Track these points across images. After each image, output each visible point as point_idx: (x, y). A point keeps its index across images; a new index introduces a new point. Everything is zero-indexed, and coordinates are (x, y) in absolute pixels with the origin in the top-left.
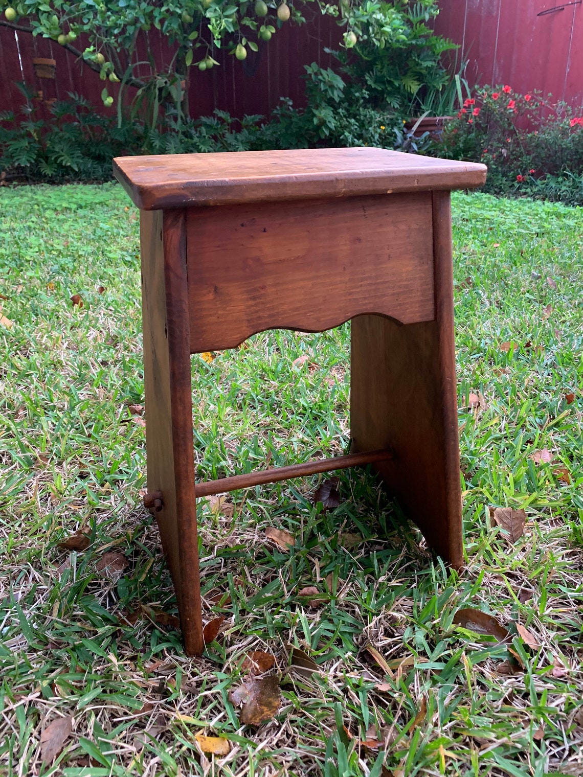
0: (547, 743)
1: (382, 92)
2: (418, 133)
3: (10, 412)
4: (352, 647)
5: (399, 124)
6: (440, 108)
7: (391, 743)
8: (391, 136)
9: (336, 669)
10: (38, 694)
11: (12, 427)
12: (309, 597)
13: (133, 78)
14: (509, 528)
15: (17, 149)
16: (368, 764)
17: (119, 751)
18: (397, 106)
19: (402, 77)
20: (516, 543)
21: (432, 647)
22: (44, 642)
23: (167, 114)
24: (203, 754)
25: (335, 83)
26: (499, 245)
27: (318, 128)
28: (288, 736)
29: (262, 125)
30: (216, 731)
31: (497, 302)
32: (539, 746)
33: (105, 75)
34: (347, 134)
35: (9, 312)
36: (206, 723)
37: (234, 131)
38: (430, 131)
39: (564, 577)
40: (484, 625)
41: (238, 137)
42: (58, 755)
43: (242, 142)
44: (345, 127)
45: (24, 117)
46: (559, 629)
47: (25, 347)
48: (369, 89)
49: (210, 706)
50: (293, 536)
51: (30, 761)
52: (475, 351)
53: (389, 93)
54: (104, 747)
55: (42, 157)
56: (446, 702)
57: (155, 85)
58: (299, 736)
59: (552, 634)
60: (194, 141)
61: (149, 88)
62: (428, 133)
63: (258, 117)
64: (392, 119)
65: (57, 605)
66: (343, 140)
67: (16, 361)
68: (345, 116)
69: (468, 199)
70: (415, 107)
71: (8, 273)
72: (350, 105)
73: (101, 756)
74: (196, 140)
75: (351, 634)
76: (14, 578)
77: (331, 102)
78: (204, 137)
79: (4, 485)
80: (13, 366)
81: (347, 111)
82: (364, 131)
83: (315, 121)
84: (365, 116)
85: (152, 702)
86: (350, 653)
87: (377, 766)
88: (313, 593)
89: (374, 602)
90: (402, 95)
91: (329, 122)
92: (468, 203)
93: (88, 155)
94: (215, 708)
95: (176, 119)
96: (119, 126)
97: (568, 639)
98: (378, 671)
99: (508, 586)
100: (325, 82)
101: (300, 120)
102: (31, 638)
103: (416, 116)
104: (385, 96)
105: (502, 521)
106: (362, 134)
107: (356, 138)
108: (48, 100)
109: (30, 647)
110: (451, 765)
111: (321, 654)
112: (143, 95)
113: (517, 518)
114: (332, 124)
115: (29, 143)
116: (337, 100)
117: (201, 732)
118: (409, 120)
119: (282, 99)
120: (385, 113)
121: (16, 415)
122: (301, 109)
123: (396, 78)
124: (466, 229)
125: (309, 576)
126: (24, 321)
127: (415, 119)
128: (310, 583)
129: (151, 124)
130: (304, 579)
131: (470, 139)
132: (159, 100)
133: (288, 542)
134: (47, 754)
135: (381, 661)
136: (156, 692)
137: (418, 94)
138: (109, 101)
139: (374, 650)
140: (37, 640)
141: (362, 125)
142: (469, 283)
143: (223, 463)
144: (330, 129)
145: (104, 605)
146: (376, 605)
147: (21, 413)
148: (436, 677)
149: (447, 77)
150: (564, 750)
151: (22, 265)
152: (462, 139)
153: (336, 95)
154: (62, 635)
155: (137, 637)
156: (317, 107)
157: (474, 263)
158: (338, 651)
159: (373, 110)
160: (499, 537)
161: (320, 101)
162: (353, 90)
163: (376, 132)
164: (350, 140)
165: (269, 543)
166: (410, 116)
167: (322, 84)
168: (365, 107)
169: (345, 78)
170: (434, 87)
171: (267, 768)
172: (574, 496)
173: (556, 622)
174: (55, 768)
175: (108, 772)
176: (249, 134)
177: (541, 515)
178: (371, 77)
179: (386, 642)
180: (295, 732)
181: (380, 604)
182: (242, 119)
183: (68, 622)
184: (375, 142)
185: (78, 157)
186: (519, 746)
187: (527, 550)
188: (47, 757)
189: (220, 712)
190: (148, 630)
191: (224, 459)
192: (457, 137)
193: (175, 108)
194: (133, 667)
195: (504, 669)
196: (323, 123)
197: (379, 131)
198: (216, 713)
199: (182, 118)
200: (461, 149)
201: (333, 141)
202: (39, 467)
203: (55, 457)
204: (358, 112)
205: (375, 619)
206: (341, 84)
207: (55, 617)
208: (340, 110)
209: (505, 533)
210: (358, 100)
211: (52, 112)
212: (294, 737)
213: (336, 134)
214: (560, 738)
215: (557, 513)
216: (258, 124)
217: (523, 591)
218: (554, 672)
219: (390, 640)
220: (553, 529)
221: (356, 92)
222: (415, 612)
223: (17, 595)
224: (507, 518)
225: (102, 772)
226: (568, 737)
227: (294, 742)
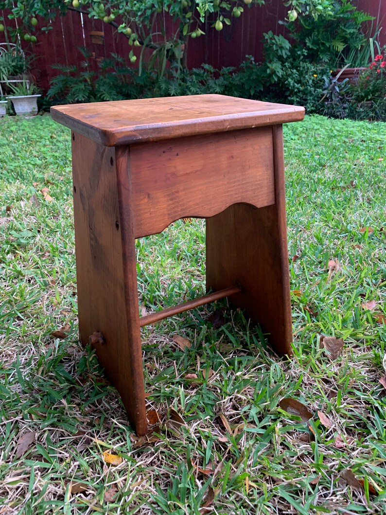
0: (320, 487)
1: (317, 51)
2: (340, 79)
3: (40, 253)
4: (211, 414)
5: (328, 73)
6: (358, 62)
7: (218, 472)
8: (321, 81)
9: (198, 424)
10: (22, 417)
11: (40, 262)
12: (190, 380)
13: (152, 43)
14: (331, 350)
15: (77, 90)
16: (203, 484)
17: (60, 456)
18: (327, 60)
19: (333, 40)
20: (335, 361)
21: (260, 420)
22: (31, 389)
23: (172, 67)
24: (105, 463)
25: (284, 45)
26: (382, 159)
27: (270, 76)
28: (158, 460)
29: (233, 74)
30: (117, 452)
31: (368, 199)
32: (313, 489)
33: (132, 42)
34: (290, 80)
35: (52, 192)
36: (111, 446)
37: (214, 78)
38: (349, 78)
39: (362, 386)
40: (298, 410)
41: (217, 82)
42: (25, 453)
43: (219, 85)
44: (289, 76)
45: (83, 70)
46: (350, 418)
47: (58, 214)
48: (308, 49)
49: (117, 438)
50: (190, 342)
51: (10, 453)
52: (343, 232)
53: (323, 52)
54: (51, 452)
55: (92, 95)
56: (259, 453)
57: (165, 48)
58: (165, 461)
59: (343, 421)
60: (187, 84)
61: (161, 50)
62: (348, 79)
63: (231, 69)
64: (322, 70)
65: (41, 368)
66: (287, 84)
67: (50, 222)
68: (290, 68)
69: (370, 126)
70: (340, 61)
71: (57, 168)
72: (294, 60)
73: (48, 456)
74: (189, 84)
75: (212, 405)
76: (23, 351)
77: (281, 59)
78: (194, 82)
79: (28, 296)
80: (47, 225)
81: (292, 64)
82: (302, 78)
83: (268, 71)
84: (304, 67)
85: (85, 431)
86: (209, 417)
87: (206, 485)
88: (193, 377)
89: (230, 387)
90: (332, 53)
91: (278, 72)
92: (369, 129)
93: (121, 94)
94: (120, 439)
95: (177, 70)
96: (140, 75)
97: (353, 425)
98: (223, 429)
99: (319, 386)
100: (276, 45)
101: (258, 70)
102: (24, 385)
103: (341, 68)
104: (319, 53)
105: (328, 345)
106: (301, 80)
107: (296, 83)
108: (99, 58)
109: (23, 391)
110: (252, 491)
111: (190, 415)
112: (156, 54)
113: (338, 344)
114: (280, 73)
115: (85, 86)
116: (285, 57)
117: (108, 451)
118: (335, 70)
119: (247, 56)
120: (318, 66)
121: (43, 256)
122: (260, 63)
123: (328, 41)
124: (361, 147)
125: (194, 368)
126: (60, 199)
127: (339, 69)
128: (193, 371)
129: (161, 74)
130: (191, 369)
131: (378, 84)
132: (167, 58)
133: (187, 345)
134: (20, 451)
135: (226, 424)
136: (89, 425)
137: (342, 52)
138: (133, 59)
139: (223, 417)
140: (28, 387)
141: (301, 74)
142: (352, 185)
143: (157, 293)
144: (278, 77)
145: (70, 372)
146: (232, 389)
147: (47, 254)
148: (258, 437)
149: (365, 40)
150: (329, 493)
151: (66, 163)
152: (372, 84)
153: (284, 53)
154: (42, 386)
155: (84, 392)
156: (270, 62)
157: (360, 171)
158: (201, 415)
159: (310, 63)
160: (323, 354)
161: (273, 58)
162: (296, 49)
163: (311, 79)
164: (292, 84)
165: (174, 345)
166: (336, 67)
167: (274, 46)
168: (305, 62)
169: (291, 41)
170: (355, 47)
171: (140, 476)
172: (382, 333)
173: (349, 414)
174: (22, 459)
175: (51, 466)
176: (224, 80)
177: (358, 343)
178: (310, 41)
179: (232, 413)
180: (162, 458)
181: (234, 389)
182: (220, 70)
183: (46, 379)
184: (309, 86)
185: (114, 95)
186: (299, 486)
187: (342, 366)
188: (19, 453)
189: (122, 442)
190: (91, 389)
191: (159, 291)
192: (368, 82)
193: (177, 63)
194: (78, 409)
195: (305, 439)
196: (274, 72)
197: (312, 78)
198: (120, 442)
199: (181, 69)
200: (370, 91)
201: (280, 85)
202: (50, 287)
203: (60, 282)
204: (299, 65)
205: (228, 398)
206: (287, 45)
207: (39, 376)
208: (286, 64)
209: (328, 353)
210: (299, 56)
211: (100, 66)
212: (162, 461)
213: (283, 80)
214: (329, 485)
215: (368, 344)
216: (231, 73)
217: (332, 392)
218: (337, 444)
219: (234, 412)
220: (363, 353)
221: (299, 51)
222: (255, 396)
223: (21, 360)
224: (330, 343)
225: (47, 465)
226: (335, 485)
227: (162, 464)
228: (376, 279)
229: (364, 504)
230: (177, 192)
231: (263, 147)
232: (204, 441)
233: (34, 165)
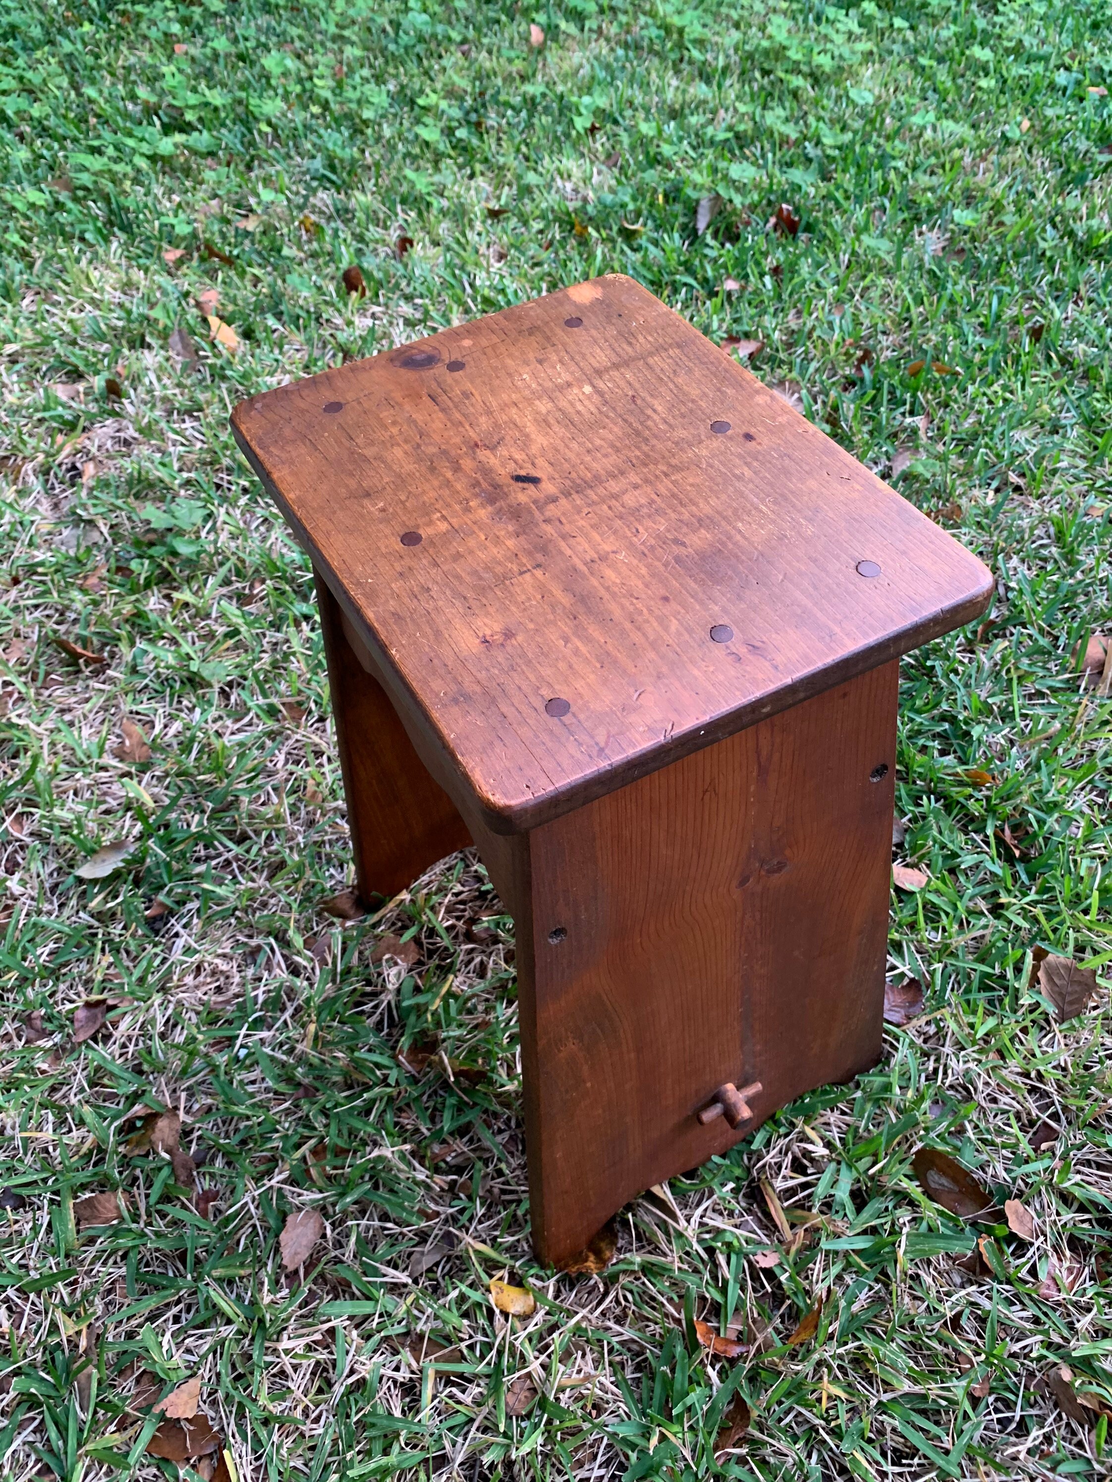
0: (991, 1399)
3: (240, 585)
4: (739, 1171)
7: (758, 1352)
9: (706, 1210)
10: (286, 1177)
11: (243, 629)
14: (1058, 995)
16: (721, 1374)
17: (390, 1281)
20: (1065, 1026)
21: (859, 1205)
22: (294, 1081)
24: (497, 1311)
28: (618, 1305)
30: (520, 1277)
32: (974, 1408)
35: (230, 306)
36: (507, 1260)
40: (954, 1180)
46: (1082, 1209)
54: (371, 1270)
56: (855, 1308)
58: (633, 1309)
59: (1068, 1216)
65: (312, 1029)
73: (364, 1284)
85: (439, 1209)
86: (733, 1185)
87: (730, 1382)
98: (769, 1225)
105: (1050, 979)
109: (274, 1090)
110: (835, 1407)
113: (1079, 983)
117: (500, 1273)
121: (248, 595)
135: (776, 1209)
136: (446, 1194)
139: (770, 1189)
140: (285, 1078)
147: (259, 589)
148: (854, 1259)
150: (1012, 1417)
154: (320, 1078)
155: (424, 1098)
171: (580, 1352)
173: (1081, 1194)
175: (374, 1310)
179: (792, 1182)
180: (626, 1299)
183: (326, 1057)
186: (943, 1403)
205: (781, 1141)
207: (308, 1048)
209: (1049, 1009)
212: (625, 1309)
214: (1012, 1397)
219: (797, 1179)
222: (850, 1138)
223: (256, 996)
224: (1061, 977)
225: (365, 1307)
226: (1026, 1399)
227: (626, 1316)
229: (1089, 1455)
232: (721, 1259)
233: (153, 158)
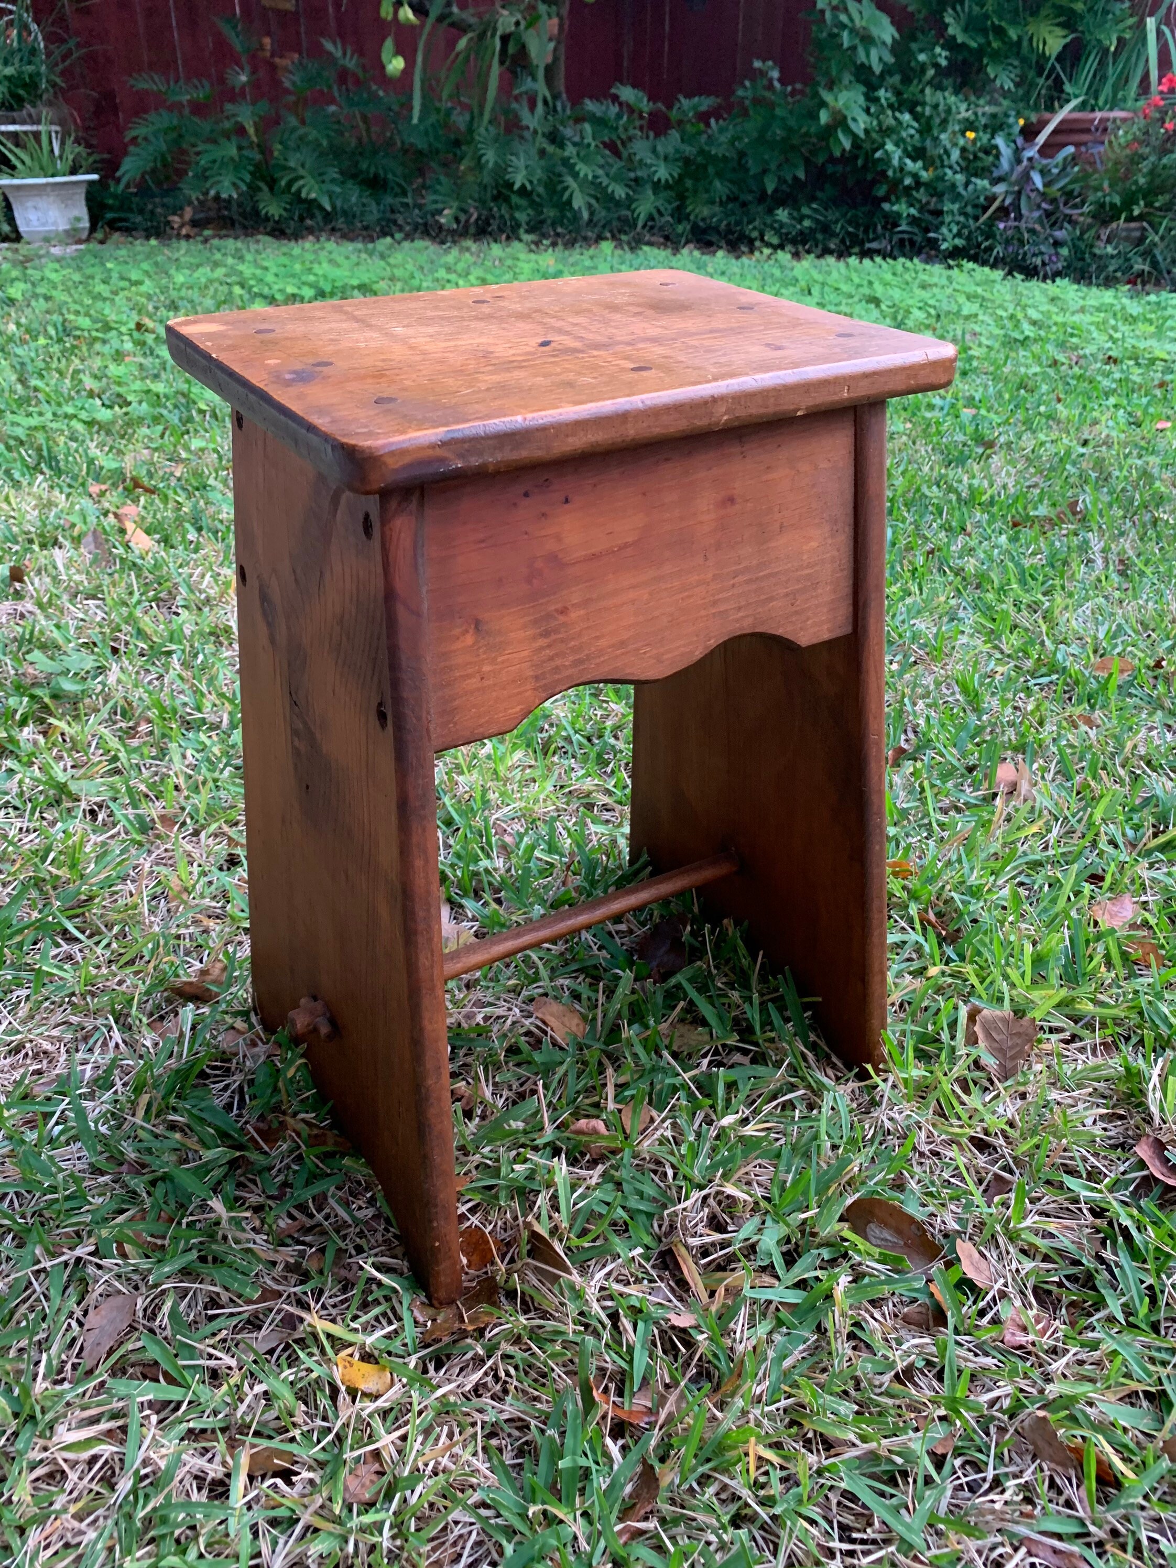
0: (958, 1462)
1: (980, 53)
2: (1048, 149)
3: (123, 725)
4: (647, 1240)
5: (1010, 126)
6: (1107, 90)
7: (670, 1418)
8: (987, 152)
9: (609, 1274)
10: (92, 1248)
11: (122, 755)
12: (584, 1138)
13: (455, 9)
14: (998, 1050)
15: (214, 161)
16: (624, 1449)
17: (212, 1363)
18: (1009, 85)
19: (1030, 19)
20: (1008, 1083)
21: (790, 1259)
22: (117, 1160)
23: (516, 92)
24: (343, 1388)
25: (875, 32)
26: (1169, 425)
27: (829, 132)
28: (497, 1378)
29: (713, 121)
30: (376, 1353)
31: (1121, 562)
32: (939, 1468)
33: (391, 10)
34: (890, 147)
35: (150, 520)
36: (359, 1338)
37: (651, 134)
38: (1077, 145)
39: (1085, 1160)
40: (899, 1232)
41: (659, 148)
42: (110, 1352)
43: (666, 158)
44: (886, 132)
45: (233, 96)
46: (1046, 1258)
47: (170, 593)
48: (951, 44)
49: (376, 1311)
50: (584, 1018)
51: (64, 1357)
52: (1044, 670)
53: (996, 56)
54: (186, 1352)
55: (263, 178)
56: (787, 1363)
57: (495, 30)
58: (515, 1383)
59: (1028, 1265)
60: (566, 154)
61: (482, 36)
62: (1071, 149)
63: (705, 103)
64: (994, 116)
65: (145, 1098)
66: (879, 160)
67: (147, 623)
68: (891, 106)
69: (1134, 307)
70: (1049, 88)
71: (162, 436)
72: (907, 80)
73: (176, 1366)
74: (570, 150)
75: (650, 1216)
76: (86, 1039)
77: (864, 76)
78: (589, 145)
79: (92, 866)
80: (140, 633)
81: (898, 93)
82: (928, 143)
83: (824, 117)
84: (935, 107)
85: (280, 1288)
86: (640, 1250)
87: (634, 1456)
88: (595, 1132)
89: (704, 1161)
90: (1024, 60)
91: (854, 120)
92: (1132, 320)
93: (354, 176)
94: (384, 1314)
95: (532, 106)
96: (415, 121)
97: (1056, 1279)
98: (682, 1286)
99: (961, 1161)
100: (853, 31)
101: (791, 112)
102: (95, 1150)
103: (1051, 109)
104: (985, 61)
105: (989, 1036)
106: (923, 149)
107: (909, 156)
108: (281, 57)
109: (91, 1165)
110: (766, 1473)
111: (587, 1245)
112: (468, 48)
113: (1019, 1034)
114: (861, 123)
115: (240, 148)
116: (877, 69)
117: (350, 1350)
118: (1034, 118)
119: (757, 64)
120: (982, 102)
121: (132, 732)
122: (798, 86)
123: (1014, 22)
124: (1106, 383)
125: (596, 1099)
126: (174, 542)
127: (1047, 115)
128: (593, 1111)
129: (481, 114)
130: (588, 1101)
131: (1164, 167)
132: (502, 62)
133: (574, 1029)
134: (92, 1350)
135: (691, 1271)
136: (291, 1271)
137: (1059, 58)
138: (396, 65)
139: (683, 1250)
140: (106, 1155)
141: (926, 129)
142: (1074, 513)
143: (485, 863)
144: (855, 136)
145: (229, 1107)
146: (707, 1168)
147: (143, 728)
148: (784, 1314)
149: (1131, 21)
150: (984, 1480)
151: (190, 420)
152: (1145, 166)
153: (876, 59)
154: (149, 1151)
155: (274, 1172)
156: (830, 86)
157: (1099, 464)
158: (618, 1244)
159: (956, 92)
160: (977, 1065)
161: (840, 71)
162: (914, 46)
163: (955, 145)
164: (895, 162)
165: (538, 1027)
166: (1036, 108)
167: (845, 34)
168: (939, 87)
169: (900, 19)
170: (1099, 41)
171: (446, 1428)
172: (1150, 1002)
173: (1042, 1244)
174: (101, 1375)
175: (185, 1395)
176: (683, 140)
177: (1078, 1029)
178: (957, 17)
179: (707, 1240)
180: (508, 1374)
181: (714, 1167)
182: (670, 107)
183: (160, 1130)
184: (951, 167)
185: (333, 181)
186: (899, 1460)
187: (1030, 1098)
188: (90, 1354)
189: (390, 1323)
190: (293, 1161)
191: (489, 856)
192: (1136, 159)
193: (534, 79)
194: (257, 1223)
195: (917, 1317)
196: (840, 121)
197: (962, 142)
198: (384, 1322)
199: (545, 102)
200: (1140, 189)
201: (860, 162)
202: (158, 836)
203: (188, 821)
204: (920, 97)
205: (696, 1195)
206: (886, 31)
207: (138, 1121)
208: (882, 93)
209: (989, 1061)
210: (923, 68)
211: (287, 84)
212: (506, 1382)
213: (867, 146)
214: (983, 1458)
215: (1108, 1032)
216: (704, 117)
217: (997, 1177)
218: (1008, 1338)
219: (717, 1237)
220: (1092, 1061)
221: (921, 51)
222: (776, 1192)
223: (84, 1071)
224: (1000, 1031)
225: (174, 1393)
226: (1000, 1457)
227: (506, 1391)
228: (1136, 828)
229: (1081, 1514)
230: (563, 611)
231: (824, 465)
232: (626, 1323)
233: (90, 424)
